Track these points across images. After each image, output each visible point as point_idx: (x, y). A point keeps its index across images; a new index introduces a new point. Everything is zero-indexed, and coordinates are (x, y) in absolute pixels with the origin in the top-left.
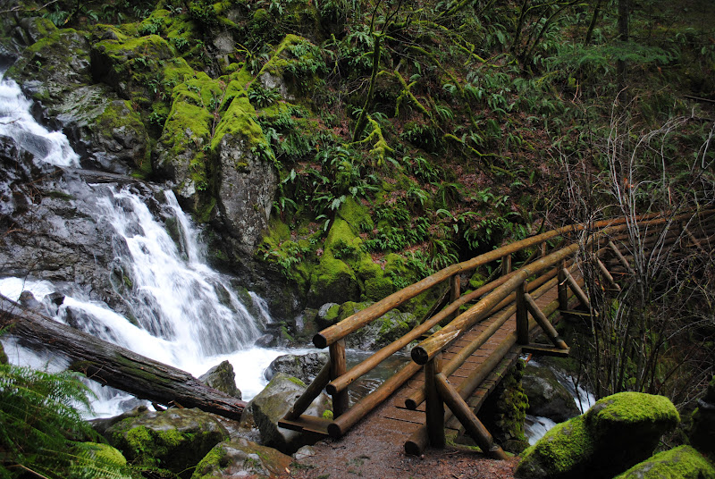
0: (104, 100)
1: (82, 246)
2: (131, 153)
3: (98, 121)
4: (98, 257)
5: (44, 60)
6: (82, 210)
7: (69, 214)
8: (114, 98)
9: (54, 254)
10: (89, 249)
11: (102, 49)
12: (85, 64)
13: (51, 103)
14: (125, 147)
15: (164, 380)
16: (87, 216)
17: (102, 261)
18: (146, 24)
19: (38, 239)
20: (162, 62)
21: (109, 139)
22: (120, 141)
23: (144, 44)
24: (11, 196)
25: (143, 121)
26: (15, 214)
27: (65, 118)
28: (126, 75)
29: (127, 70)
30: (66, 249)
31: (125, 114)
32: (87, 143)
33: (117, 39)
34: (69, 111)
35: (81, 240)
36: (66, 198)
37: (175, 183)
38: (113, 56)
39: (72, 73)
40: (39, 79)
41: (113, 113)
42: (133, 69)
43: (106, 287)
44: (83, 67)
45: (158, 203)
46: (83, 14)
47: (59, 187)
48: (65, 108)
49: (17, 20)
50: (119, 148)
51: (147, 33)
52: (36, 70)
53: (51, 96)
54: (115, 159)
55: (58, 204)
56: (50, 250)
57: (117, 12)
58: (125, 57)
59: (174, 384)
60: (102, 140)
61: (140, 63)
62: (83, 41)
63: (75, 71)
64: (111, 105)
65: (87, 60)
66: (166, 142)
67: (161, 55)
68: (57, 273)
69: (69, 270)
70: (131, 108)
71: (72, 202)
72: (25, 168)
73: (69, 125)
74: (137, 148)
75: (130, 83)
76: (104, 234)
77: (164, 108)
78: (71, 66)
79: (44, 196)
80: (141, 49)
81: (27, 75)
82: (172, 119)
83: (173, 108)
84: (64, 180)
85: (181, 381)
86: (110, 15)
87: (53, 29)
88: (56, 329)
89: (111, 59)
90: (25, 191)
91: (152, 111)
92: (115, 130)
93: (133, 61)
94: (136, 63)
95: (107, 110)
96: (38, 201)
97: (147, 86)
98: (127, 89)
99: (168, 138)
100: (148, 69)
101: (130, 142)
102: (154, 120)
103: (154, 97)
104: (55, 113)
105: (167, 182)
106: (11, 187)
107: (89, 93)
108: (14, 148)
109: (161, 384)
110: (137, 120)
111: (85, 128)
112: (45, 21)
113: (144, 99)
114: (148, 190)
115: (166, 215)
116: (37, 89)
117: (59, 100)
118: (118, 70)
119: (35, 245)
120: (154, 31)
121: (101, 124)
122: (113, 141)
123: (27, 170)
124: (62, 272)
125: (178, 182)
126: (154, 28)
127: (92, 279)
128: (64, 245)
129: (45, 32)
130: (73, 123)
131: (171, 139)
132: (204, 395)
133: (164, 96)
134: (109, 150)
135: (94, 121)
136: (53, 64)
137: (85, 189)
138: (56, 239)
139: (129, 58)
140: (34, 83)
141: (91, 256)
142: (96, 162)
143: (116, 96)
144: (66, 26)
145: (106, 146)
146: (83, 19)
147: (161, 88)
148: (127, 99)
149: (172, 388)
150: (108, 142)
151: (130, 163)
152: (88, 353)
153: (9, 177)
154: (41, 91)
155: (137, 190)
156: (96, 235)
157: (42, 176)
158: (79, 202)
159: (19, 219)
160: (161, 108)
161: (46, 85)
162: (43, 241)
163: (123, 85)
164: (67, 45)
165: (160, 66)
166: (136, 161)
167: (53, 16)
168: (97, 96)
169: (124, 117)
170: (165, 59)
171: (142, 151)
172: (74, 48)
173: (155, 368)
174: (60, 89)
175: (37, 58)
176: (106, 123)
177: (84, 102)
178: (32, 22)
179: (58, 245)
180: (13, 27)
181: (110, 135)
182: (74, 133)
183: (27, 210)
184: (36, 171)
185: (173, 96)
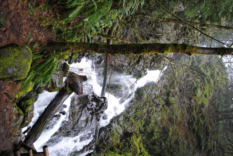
0: (119, 136)
1: (78, 123)
2: (104, 142)
3: (113, 133)
4: (74, 127)
5: (129, 120)
6: (88, 124)
7: (87, 121)
8: (120, 138)
9: (76, 116)
10: (77, 125)
11: (133, 135)
12: (129, 131)
13: (117, 121)
14: (106, 140)
15: (37, 132)
16: (86, 126)
17: (73, 128)
18: (143, 149)
19: (81, 112)
20: (132, 152)
21: (108, 136)
22: (108, 138)
23: (136, 147)
24: (92, 107)
25: (114, 146)
26: (87, 107)
27: (113, 124)
28: (127, 141)
29: (128, 141)
30: (77, 119)
31: (116, 140)
32: (107, 129)
33: (137, 140)
34: (115, 126)
35: (79, 123)
36: (91, 121)
37: (95, 153)
38: (132, 138)
39: (126, 128)
40: (124, 119)
41: (115, 137)
42: (129, 143)
43: (65, 128)
44: (128, 131)
45: (89, 147)
46: (144, 135)
47: (94, 120)
48: (116, 125)
49: (139, 118)
50: (106, 138)
51: (140, 149)
52: (126, 119)
53: (119, 122)
54: (102, 137)
55: (90, 119)
56: (77, 115)
57: (146, 144)
58: (132, 141)
59: (35, 134)
60: (108, 133)
61: (130, 145)
62: (135, 131)
63: (127, 128)
64: (118, 137)
65: (130, 132)
66: (108, 151)
67: (134, 152)
68: (71, 116)
69: (71, 119)
70: (117, 142)
71: (90, 122)
72: (99, 111)
73: (112, 125)
74: (106, 144)
75: (125, 142)
76: (81, 130)
77: (118, 152)
78: (128, 128)
79: (92, 115)
80: (135, 146)
81: (124, 116)
82: (115, 154)
83: (118, 154)
84: (96, 121)
85: (36, 136)
86: (145, 142)
87: (138, 126)
88: (56, 108)
89: (131, 137)
90: (93, 111)
91: (117, 149)
92: (111, 137)
93: (131, 143)
94: (131, 144)
95: (116, 135)
96: (91, 114)
97: (124, 147)
98: (123, 141)
99: (109, 152)
100: (129, 147)
101: (107, 141)
102: (114, 149)
103: (121, 150)
104: (115, 122)
105: (95, 151)
106: (94, 108)
107: (121, 131)
108: (104, 109)
109: (36, 131)
110: (114, 144)
111: (111, 129)
112: (140, 124)
113: (120, 146)
114: (93, 144)
115: (85, 149)
116: (121, 118)
117: (118, 124)
118: (128, 139)
119: (79, 111)
120: (141, 151)
121: (112, 134)
122: (107, 137)
123: (99, 112)
124: (71, 117)
125: (95, 154)
126: (142, 151)
127: (68, 125)
128: (78, 119)
129: (137, 124)
130: (112, 126)
131: (109, 153)
132: (30, 142)
133: (122, 152)
134: (105, 136)
135: (113, 132)
136: (128, 123)
137: (94, 126)
138: (80, 117)
139: (132, 142)
140: (122, 118)
141: (75, 125)
142: (101, 132)
143: (121, 139)
144: (140, 130)
145: (106, 135)
146: (143, 135)
147: (124, 152)
148: (120, 142)
149: (34, 134)
150: (107, 135)
151: (101, 141)
152: (49, 114)
153: (97, 107)
154: (120, 119)
155: (93, 141)
156: (81, 127)
157: (97, 115)
158: (90, 124)
159: (86, 108)
160: (118, 151)
161: (122, 121)
162: (80, 113)
163: (124, 140)
164: (133, 127)
165: (131, 152)
166: (102, 143)
167: (142, 127)
168: (120, 133)
169: (115, 140)
170: (133, 153)
171: (105, 145)
172: (133, 129)
173: (41, 130)
174: (121, 124)
175: (129, 119)
176: (113, 135)
177: (118, 130)
178: (139, 121)
179: (78, 117)
180: (137, 117)
181: (109, 136)
182: (109, 126)
183: (88, 110)
184: (98, 114)
185: (122, 155)
